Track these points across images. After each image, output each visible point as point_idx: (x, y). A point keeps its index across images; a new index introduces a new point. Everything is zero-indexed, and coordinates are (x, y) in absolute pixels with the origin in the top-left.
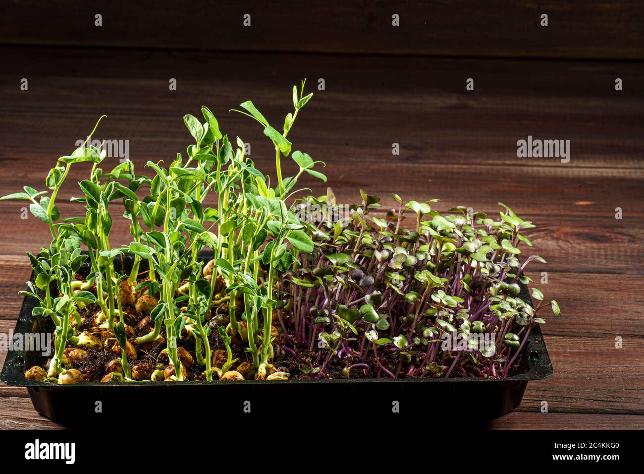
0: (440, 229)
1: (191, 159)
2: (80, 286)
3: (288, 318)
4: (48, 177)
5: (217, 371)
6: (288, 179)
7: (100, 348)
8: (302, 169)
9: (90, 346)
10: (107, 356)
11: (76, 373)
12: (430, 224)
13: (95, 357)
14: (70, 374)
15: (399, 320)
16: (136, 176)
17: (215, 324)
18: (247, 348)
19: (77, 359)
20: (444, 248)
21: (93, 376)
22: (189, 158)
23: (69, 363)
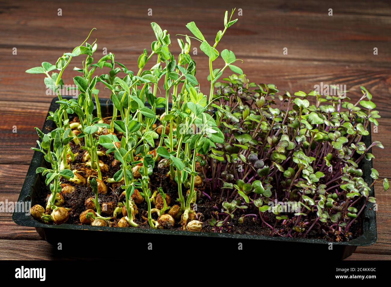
0: (313, 123)
1: (153, 52)
2: (78, 126)
3: (210, 168)
4: (57, 62)
5: (157, 211)
6: (218, 70)
7: (84, 184)
8: (227, 65)
9: (77, 183)
10: (87, 192)
11: (64, 211)
12: (306, 118)
13: (79, 192)
14: (60, 211)
15: (281, 184)
16: (115, 66)
17: (162, 166)
18: (177, 199)
19: (68, 193)
20: (316, 136)
21: (75, 210)
22: (152, 52)
23: (61, 199)
